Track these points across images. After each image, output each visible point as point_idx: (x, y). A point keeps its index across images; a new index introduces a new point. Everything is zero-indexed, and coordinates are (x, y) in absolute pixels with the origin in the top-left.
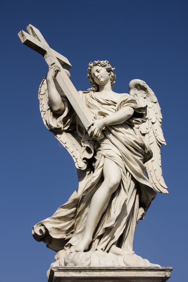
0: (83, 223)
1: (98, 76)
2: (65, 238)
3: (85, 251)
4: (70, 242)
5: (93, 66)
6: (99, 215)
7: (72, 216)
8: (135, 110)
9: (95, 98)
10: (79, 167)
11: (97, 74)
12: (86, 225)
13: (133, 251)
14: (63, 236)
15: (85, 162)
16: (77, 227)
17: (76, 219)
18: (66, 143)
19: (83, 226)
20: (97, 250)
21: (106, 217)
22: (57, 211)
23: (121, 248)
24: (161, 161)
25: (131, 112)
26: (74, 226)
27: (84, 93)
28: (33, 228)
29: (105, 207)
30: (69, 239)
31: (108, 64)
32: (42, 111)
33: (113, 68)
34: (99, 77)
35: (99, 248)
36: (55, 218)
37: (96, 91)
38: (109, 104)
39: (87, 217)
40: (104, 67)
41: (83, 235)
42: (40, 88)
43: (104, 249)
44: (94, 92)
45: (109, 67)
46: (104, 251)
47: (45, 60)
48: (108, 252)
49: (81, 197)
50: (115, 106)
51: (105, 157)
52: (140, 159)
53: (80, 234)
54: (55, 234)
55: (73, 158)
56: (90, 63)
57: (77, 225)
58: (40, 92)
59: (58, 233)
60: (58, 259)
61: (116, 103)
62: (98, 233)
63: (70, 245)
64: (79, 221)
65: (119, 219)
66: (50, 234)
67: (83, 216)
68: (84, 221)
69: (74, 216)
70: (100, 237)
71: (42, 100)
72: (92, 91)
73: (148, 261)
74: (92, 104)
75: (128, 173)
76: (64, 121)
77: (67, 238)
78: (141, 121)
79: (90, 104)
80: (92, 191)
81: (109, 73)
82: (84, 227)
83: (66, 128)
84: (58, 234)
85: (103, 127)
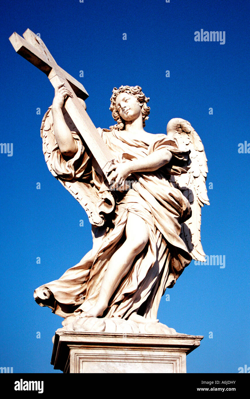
0: (97, 288)
1: (125, 107)
2: (75, 304)
3: (99, 317)
4: (80, 308)
5: (118, 93)
6: (118, 279)
7: (84, 280)
8: (174, 155)
9: (120, 137)
10: (95, 223)
11: (123, 104)
12: (100, 290)
13: (157, 319)
14: (72, 302)
15: (102, 217)
16: (90, 292)
17: (88, 284)
18: (77, 193)
19: (98, 291)
20: (113, 316)
21: (126, 282)
22: (65, 274)
23: (143, 316)
24: (200, 224)
25: (168, 157)
26: (86, 292)
27: (104, 131)
28: (35, 291)
29: (126, 271)
30: (79, 305)
31: (140, 91)
32: (45, 153)
33: (148, 97)
34: (126, 109)
35: (116, 314)
36: (62, 282)
37: (121, 130)
38: (139, 145)
39: (102, 281)
40: (134, 94)
41: (97, 301)
42: (43, 122)
43: (122, 316)
44: (118, 130)
45: (142, 96)
46: (122, 318)
47: (50, 81)
48: (127, 319)
49: (96, 259)
50: (147, 149)
51: (128, 211)
52: (175, 217)
53: (93, 300)
54: (62, 299)
55: (86, 212)
56: (115, 89)
57: (90, 290)
58: (43, 127)
59: (67, 297)
60: (65, 325)
61: (148, 146)
62: (116, 299)
63: (81, 311)
64: (92, 286)
65: (143, 285)
66: (56, 298)
67: (98, 280)
68: (99, 287)
69: (86, 280)
70: (118, 303)
71: (46, 137)
72: (115, 129)
73: (174, 329)
74: (115, 146)
75: (158, 233)
76: (77, 165)
77: (76, 303)
78: (180, 171)
79: (111, 144)
80: (110, 252)
81: (141, 105)
82: (98, 293)
83: (78, 176)
84: (66, 299)
85: (129, 173)
